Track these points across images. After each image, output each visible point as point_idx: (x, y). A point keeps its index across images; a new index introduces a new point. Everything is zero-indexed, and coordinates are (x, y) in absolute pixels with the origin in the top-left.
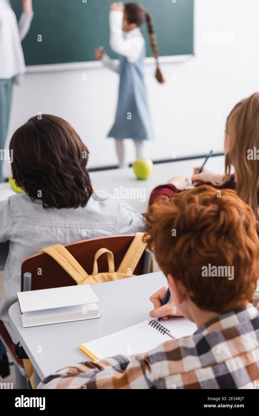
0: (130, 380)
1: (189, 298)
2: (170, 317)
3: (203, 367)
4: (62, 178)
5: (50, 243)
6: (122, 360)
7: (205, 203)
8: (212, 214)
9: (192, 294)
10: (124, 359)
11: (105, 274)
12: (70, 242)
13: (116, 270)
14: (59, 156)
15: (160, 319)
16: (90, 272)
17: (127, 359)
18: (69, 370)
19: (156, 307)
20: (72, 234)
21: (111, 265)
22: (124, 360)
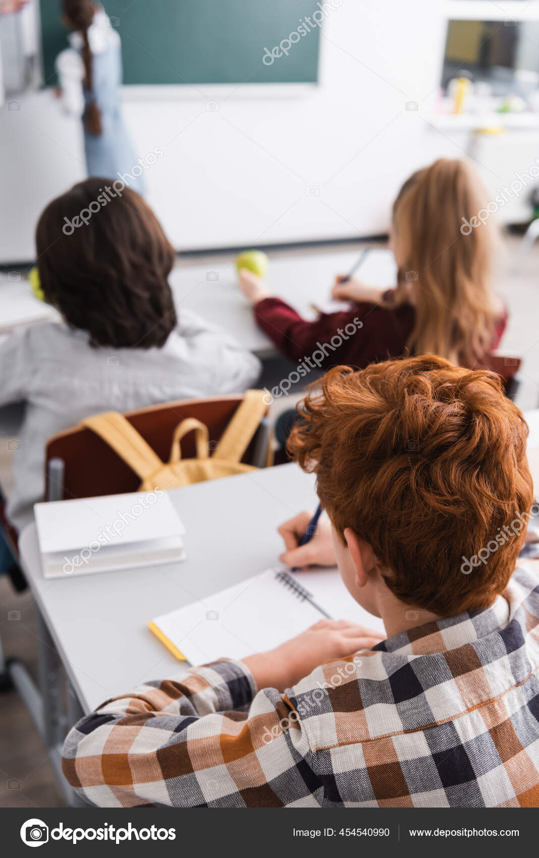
0: (254, 744)
1: (382, 580)
2: (314, 567)
3: (407, 731)
4: (129, 295)
5: (98, 409)
6: (231, 672)
7: (443, 396)
8: (455, 420)
9: (390, 573)
10: (236, 670)
11: (191, 464)
12: (133, 408)
13: (211, 453)
14: (126, 255)
15: (295, 570)
16: (165, 458)
17: (241, 671)
18: (131, 704)
19: (289, 549)
20: (137, 396)
21: (203, 446)
22: (235, 673)
